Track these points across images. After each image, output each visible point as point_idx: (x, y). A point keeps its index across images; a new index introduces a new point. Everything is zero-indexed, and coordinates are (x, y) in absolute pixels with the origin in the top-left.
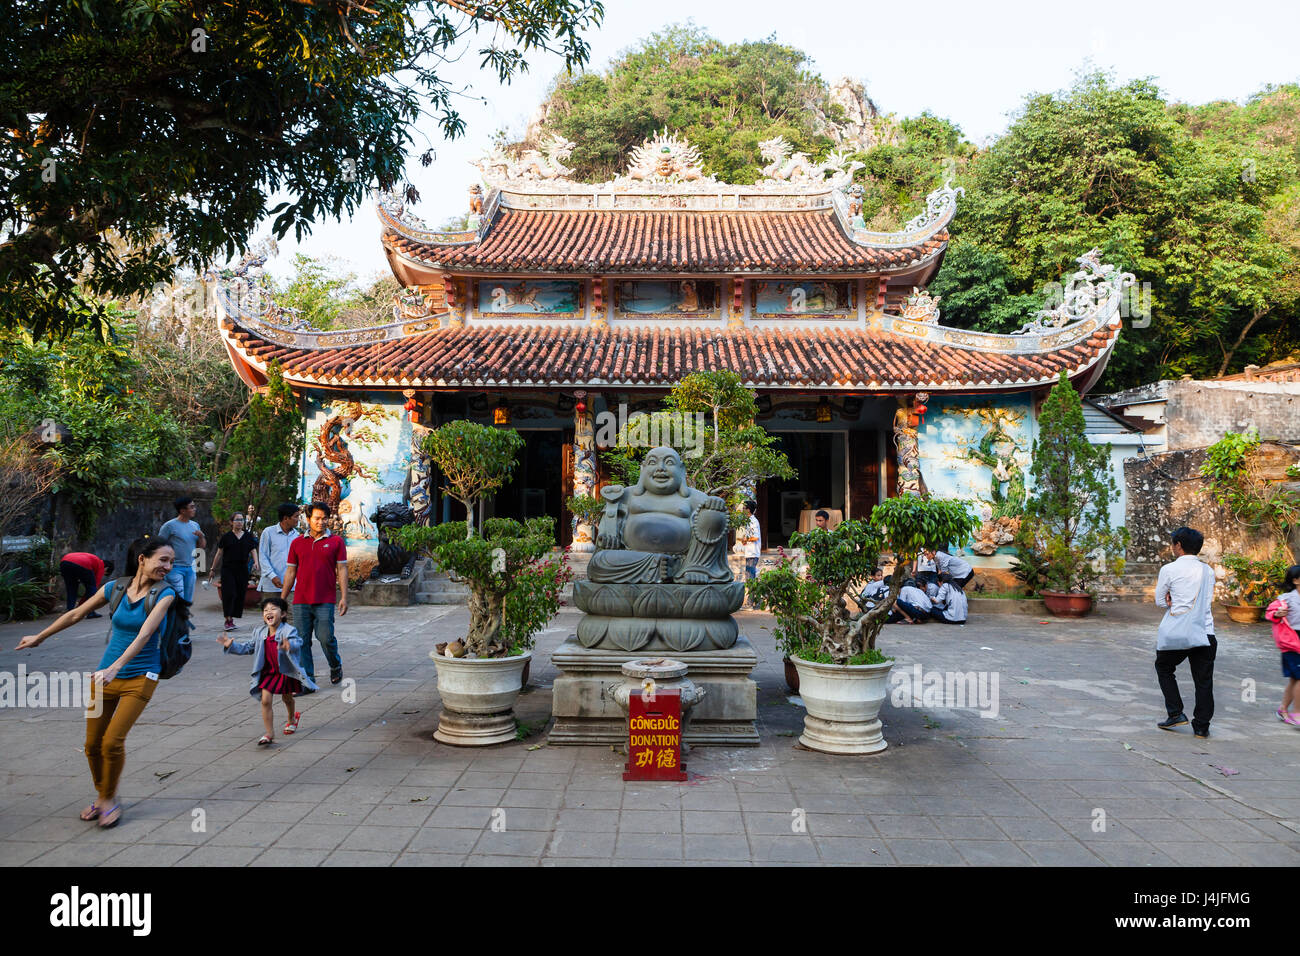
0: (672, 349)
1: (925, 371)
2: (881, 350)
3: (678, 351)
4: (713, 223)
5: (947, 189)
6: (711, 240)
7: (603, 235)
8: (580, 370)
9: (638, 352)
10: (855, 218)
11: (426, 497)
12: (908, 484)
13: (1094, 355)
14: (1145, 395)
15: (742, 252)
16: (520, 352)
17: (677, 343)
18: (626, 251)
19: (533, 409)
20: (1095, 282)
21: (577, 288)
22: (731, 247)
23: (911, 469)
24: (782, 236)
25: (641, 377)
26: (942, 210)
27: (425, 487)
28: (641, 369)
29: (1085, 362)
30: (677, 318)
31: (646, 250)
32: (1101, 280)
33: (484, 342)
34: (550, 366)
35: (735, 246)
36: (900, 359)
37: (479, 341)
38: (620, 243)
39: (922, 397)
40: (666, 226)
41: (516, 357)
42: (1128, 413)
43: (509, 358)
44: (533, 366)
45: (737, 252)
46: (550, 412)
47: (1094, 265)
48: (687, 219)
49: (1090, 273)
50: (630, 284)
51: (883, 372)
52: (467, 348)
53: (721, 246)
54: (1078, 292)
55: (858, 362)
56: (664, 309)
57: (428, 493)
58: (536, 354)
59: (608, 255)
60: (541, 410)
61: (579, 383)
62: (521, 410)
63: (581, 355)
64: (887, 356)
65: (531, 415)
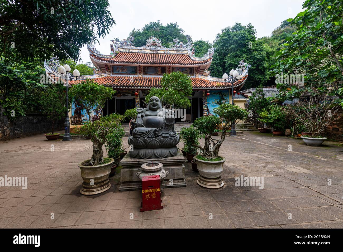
0: (156, 81)
1: (209, 85)
2: (199, 81)
3: (157, 82)
4: (164, 56)
5: (212, 48)
6: (164, 59)
7: (141, 57)
8: (136, 85)
9: (149, 81)
10: (193, 55)
11: (102, 113)
12: (205, 109)
13: (243, 82)
14: (248, 91)
15: (170, 61)
16: (123, 81)
17: (157, 80)
18: (146, 60)
19: (126, 94)
20: (243, 67)
21: (135, 68)
22: (168, 60)
23: (205, 106)
24: (178, 58)
25: (149, 86)
26: (211, 53)
27: (101, 111)
28: (149, 85)
29: (241, 83)
30: (157, 75)
31: (150, 60)
32: (244, 66)
33: (115, 79)
34: (129, 84)
35: (169, 60)
36: (203, 83)
37: (113, 79)
38: (144, 59)
39: (208, 91)
40: (154, 56)
41: (122, 82)
42: (245, 95)
43: (120, 82)
44: (125, 84)
45: (169, 61)
46: (130, 95)
47: (243, 63)
48: (159, 55)
49: (242, 65)
50: (147, 68)
51: (200, 85)
52: (110, 80)
53: (166, 60)
54: (239, 69)
55: (195, 84)
56: (154, 73)
57: (102, 112)
58: (126, 82)
59: (142, 61)
60: (128, 94)
61: (136, 88)
62: (124, 94)
63: (136, 82)
64: (201, 83)
65: (126, 96)
